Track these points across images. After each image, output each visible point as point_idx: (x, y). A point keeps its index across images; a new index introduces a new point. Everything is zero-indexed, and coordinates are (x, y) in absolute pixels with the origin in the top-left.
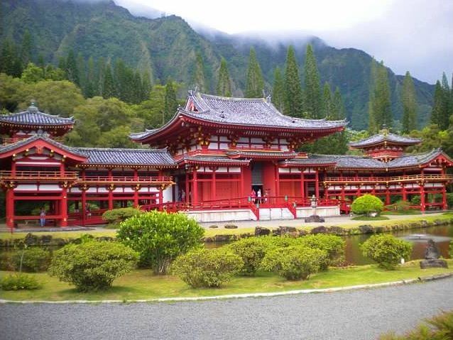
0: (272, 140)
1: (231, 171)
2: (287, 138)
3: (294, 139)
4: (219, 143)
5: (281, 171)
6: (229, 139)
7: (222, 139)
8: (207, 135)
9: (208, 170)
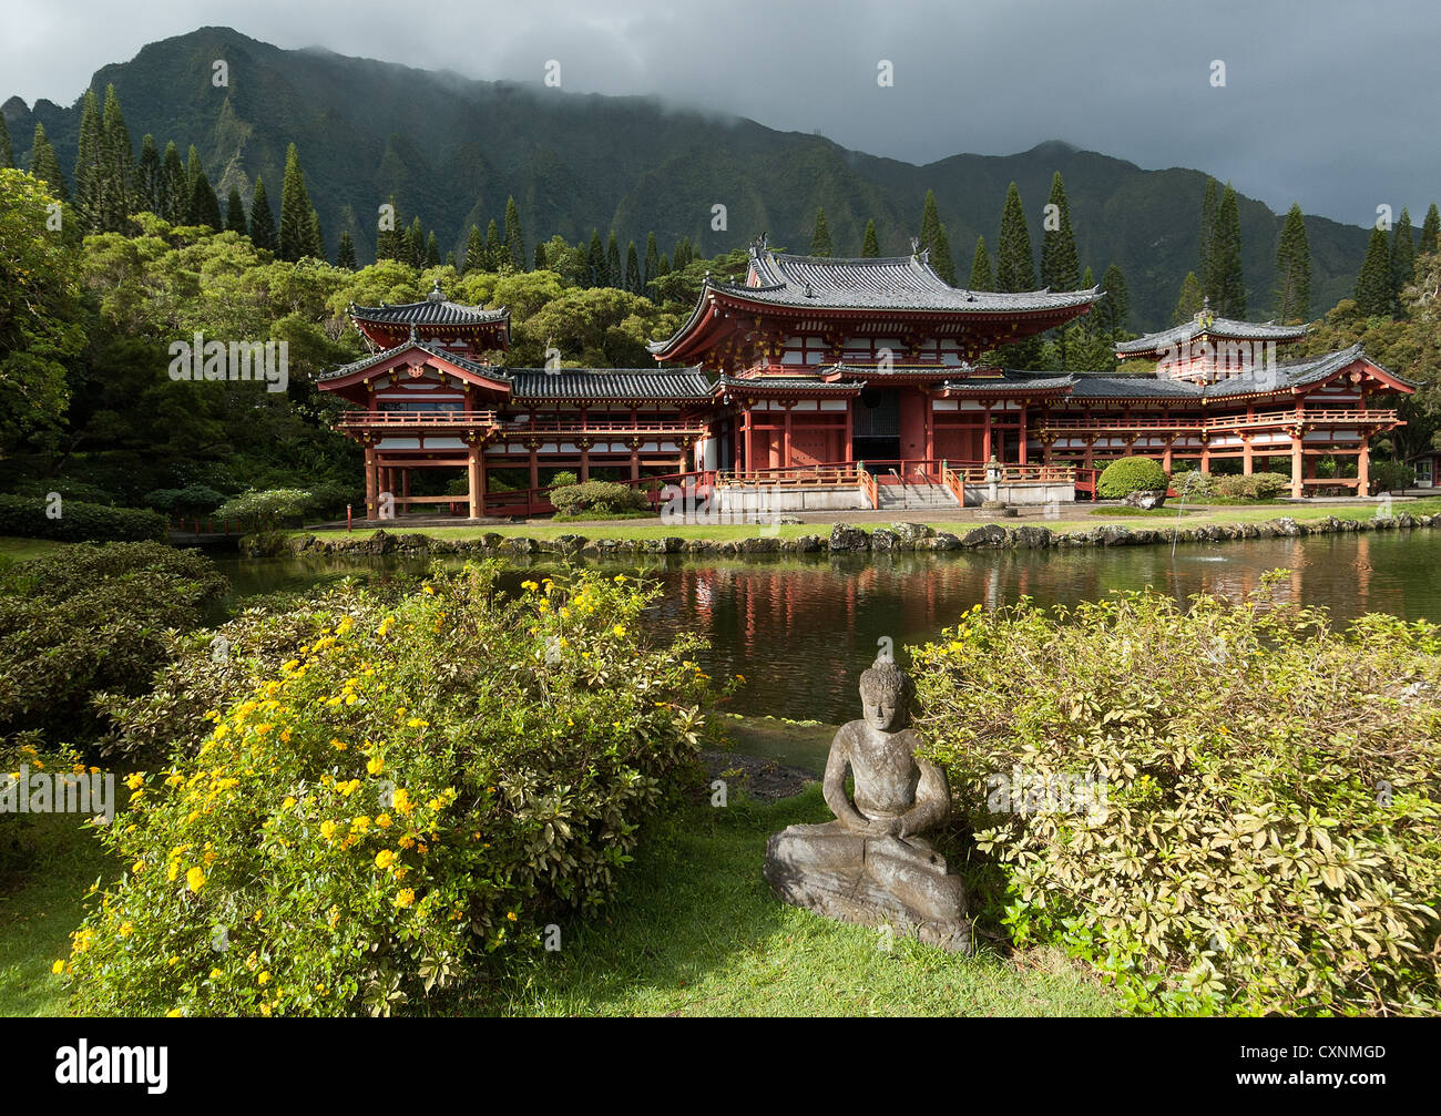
0: (922, 342)
1: (827, 406)
2: (957, 337)
3: (972, 336)
4: (804, 351)
5: (938, 406)
6: (825, 342)
7: (811, 343)
8: (777, 334)
9: (775, 407)
